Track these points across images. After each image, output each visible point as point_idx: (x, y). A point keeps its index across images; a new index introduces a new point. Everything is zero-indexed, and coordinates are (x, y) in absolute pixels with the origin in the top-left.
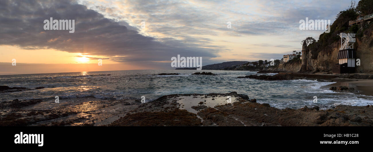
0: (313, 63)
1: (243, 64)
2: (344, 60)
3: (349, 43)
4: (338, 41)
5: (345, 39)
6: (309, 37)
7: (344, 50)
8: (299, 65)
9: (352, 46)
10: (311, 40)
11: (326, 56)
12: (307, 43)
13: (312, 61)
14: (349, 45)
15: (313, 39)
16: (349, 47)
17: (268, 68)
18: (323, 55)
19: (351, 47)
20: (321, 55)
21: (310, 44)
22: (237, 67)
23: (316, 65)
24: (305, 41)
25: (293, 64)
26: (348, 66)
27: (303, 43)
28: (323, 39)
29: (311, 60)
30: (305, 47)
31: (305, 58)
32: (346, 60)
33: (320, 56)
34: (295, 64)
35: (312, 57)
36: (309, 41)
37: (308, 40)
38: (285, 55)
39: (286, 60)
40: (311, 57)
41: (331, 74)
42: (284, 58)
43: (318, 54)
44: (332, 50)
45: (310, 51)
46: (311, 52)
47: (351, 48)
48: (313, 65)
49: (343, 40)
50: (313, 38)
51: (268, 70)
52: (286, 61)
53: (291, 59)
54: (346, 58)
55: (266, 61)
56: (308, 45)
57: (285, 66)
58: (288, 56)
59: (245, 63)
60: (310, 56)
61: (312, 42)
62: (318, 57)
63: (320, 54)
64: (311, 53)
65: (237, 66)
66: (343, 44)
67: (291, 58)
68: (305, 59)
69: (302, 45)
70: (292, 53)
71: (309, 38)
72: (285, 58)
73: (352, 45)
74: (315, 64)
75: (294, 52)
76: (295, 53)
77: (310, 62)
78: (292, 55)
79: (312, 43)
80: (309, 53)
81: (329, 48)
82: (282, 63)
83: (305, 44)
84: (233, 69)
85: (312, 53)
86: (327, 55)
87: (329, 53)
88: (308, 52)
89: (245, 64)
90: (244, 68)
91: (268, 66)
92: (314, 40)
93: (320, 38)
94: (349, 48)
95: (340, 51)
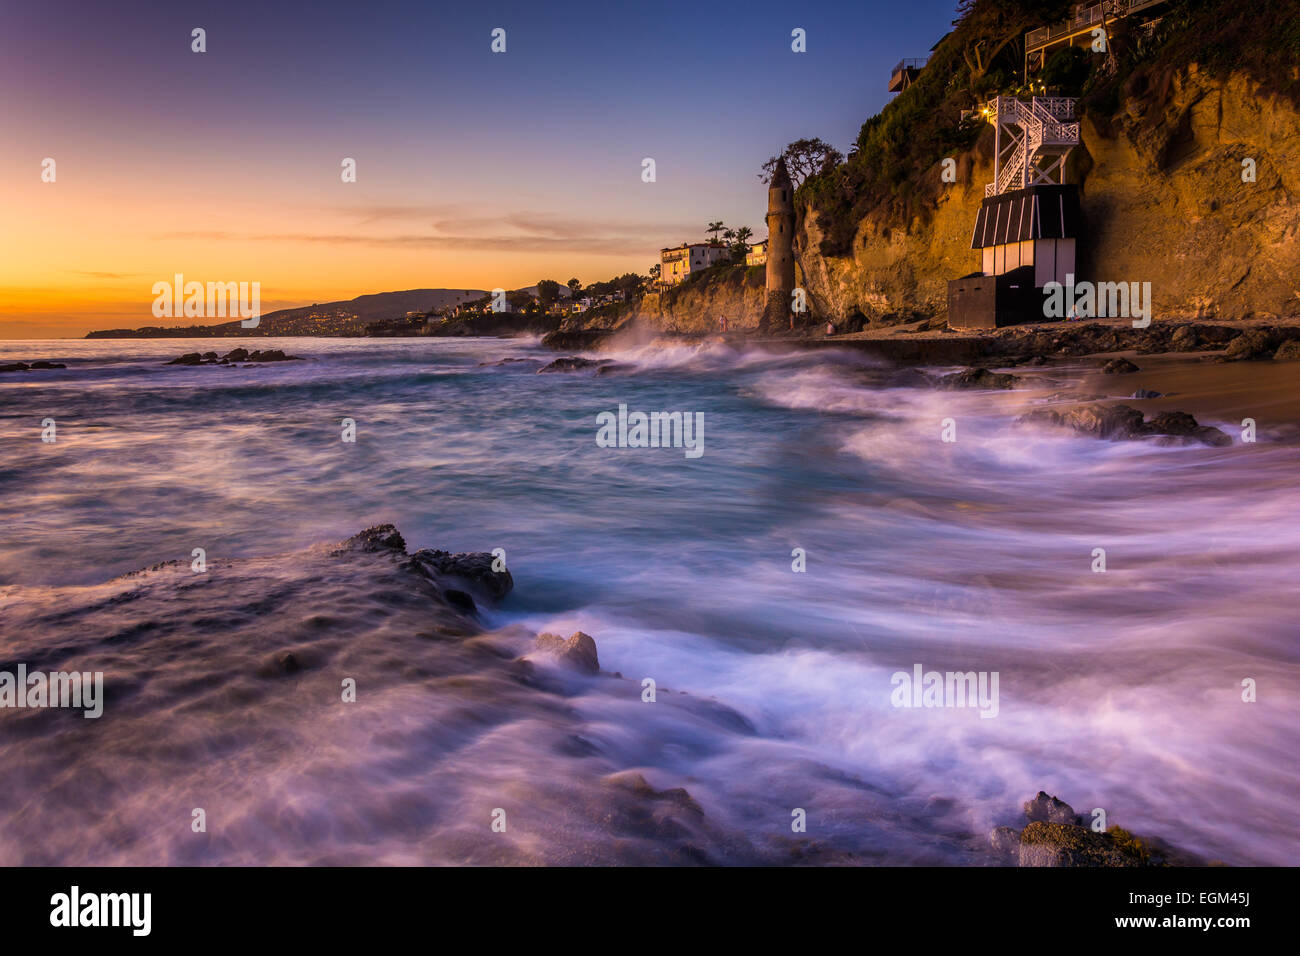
0: (830, 280)
1: (460, 303)
2: (1012, 248)
3: (1040, 150)
4: (968, 148)
5: (1017, 130)
6: (801, 142)
7: (1012, 196)
8: (742, 293)
9: (1058, 169)
10: (815, 155)
11: (899, 235)
12: (790, 170)
13: (823, 267)
14: (1044, 165)
15: (827, 149)
16: (1043, 175)
17: (588, 320)
18: (887, 234)
19: (1055, 174)
20: (876, 231)
21: (810, 179)
22: (431, 320)
23: (844, 291)
24: (781, 163)
25: (713, 293)
26: (1036, 286)
27: (769, 175)
28: (885, 144)
29: (818, 263)
30: (784, 193)
31: (787, 255)
32: (1028, 247)
33: (865, 239)
34: (723, 288)
35: (822, 245)
36: (803, 159)
37: (797, 156)
38: (667, 250)
39: (675, 273)
40: (817, 250)
41: (938, 334)
42: (667, 261)
43: (856, 231)
44: (935, 202)
45: (812, 216)
46: (819, 221)
47: (1051, 182)
48: (832, 290)
49: (1005, 139)
50: (824, 141)
51: (587, 327)
52: (678, 280)
53: (700, 268)
54: (1024, 238)
55: (573, 283)
56: (798, 181)
57: (674, 302)
58: (682, 252)
59: (471, 299)
60: (811, 244)
61: (819, 163)
62: (858, 242)
63: (867, 226)
64: (817, 228)
65: (431, 315)
66: (1005, 159)
67: (699, 263)
68: (784, 260)
69: (768, 184)
70: (704, 238)
71: (802, 146)
72: (672, 264)
73: (1055, 165)
74: (842, 285)
75: (716, 228)
76: (720, 236)
77: (815, 272)
78: (705, 245)
79: (819, 169)
80: (807, 224)
81: (920, 188)
82: (657, 291)
83: (781, 178)
84: (411, 331)
85: (823, 223)
86: (909, 233)
87: (917, 220)
88: (803, 223)
89: (471, 305)
90: (468, 323)
91: (584, 309)
92: (834, 156)
93: (863, 140)
94: (1043, 181)
95: (991, 202)
